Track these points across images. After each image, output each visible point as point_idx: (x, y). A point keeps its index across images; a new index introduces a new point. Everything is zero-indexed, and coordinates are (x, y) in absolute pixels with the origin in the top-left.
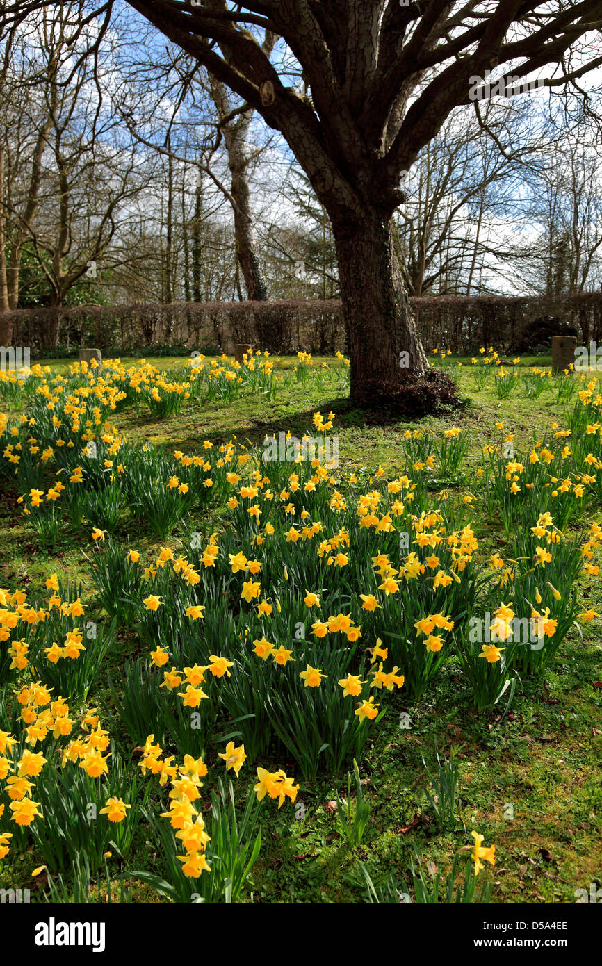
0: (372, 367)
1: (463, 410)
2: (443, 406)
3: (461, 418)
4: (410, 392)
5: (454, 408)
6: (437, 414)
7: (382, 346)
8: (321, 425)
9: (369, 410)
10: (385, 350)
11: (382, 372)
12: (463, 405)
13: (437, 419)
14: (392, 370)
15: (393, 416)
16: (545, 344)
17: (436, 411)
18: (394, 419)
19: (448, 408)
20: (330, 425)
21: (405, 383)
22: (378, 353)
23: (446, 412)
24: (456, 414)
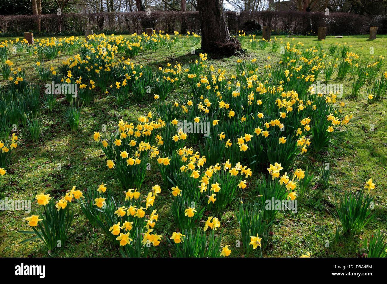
0: (211, 36)
1: (245, 54)
2: (237, 52)
3: (244, 57)
4: (227, 46)
5: (241, 53)
6: (236, 55)
7: (215, 28)
8: (203, 58)
9: (212, 53)
10: (216, 29)
11: (215, 38)
12: (244, 52)
13: (236, 57)
14: (219, 37)
15: (220, 56)
16: (251, 31)
17: (235, 54)
18: (221, 57)
19: (239, 52)
20: (206, 58)
21: (224, 43)
22: (214, 30)
23: (239, 54)
24: (242, 55)
